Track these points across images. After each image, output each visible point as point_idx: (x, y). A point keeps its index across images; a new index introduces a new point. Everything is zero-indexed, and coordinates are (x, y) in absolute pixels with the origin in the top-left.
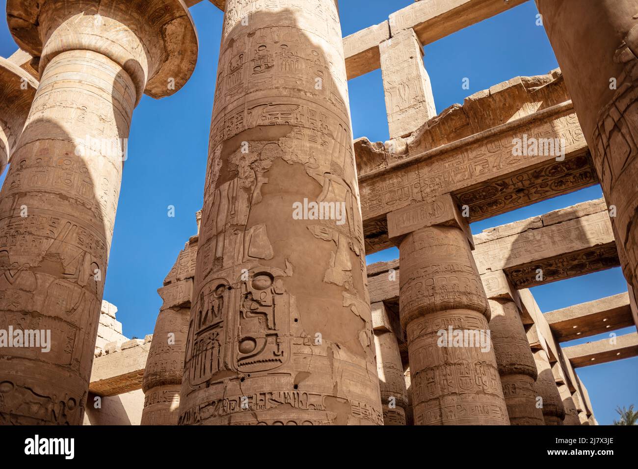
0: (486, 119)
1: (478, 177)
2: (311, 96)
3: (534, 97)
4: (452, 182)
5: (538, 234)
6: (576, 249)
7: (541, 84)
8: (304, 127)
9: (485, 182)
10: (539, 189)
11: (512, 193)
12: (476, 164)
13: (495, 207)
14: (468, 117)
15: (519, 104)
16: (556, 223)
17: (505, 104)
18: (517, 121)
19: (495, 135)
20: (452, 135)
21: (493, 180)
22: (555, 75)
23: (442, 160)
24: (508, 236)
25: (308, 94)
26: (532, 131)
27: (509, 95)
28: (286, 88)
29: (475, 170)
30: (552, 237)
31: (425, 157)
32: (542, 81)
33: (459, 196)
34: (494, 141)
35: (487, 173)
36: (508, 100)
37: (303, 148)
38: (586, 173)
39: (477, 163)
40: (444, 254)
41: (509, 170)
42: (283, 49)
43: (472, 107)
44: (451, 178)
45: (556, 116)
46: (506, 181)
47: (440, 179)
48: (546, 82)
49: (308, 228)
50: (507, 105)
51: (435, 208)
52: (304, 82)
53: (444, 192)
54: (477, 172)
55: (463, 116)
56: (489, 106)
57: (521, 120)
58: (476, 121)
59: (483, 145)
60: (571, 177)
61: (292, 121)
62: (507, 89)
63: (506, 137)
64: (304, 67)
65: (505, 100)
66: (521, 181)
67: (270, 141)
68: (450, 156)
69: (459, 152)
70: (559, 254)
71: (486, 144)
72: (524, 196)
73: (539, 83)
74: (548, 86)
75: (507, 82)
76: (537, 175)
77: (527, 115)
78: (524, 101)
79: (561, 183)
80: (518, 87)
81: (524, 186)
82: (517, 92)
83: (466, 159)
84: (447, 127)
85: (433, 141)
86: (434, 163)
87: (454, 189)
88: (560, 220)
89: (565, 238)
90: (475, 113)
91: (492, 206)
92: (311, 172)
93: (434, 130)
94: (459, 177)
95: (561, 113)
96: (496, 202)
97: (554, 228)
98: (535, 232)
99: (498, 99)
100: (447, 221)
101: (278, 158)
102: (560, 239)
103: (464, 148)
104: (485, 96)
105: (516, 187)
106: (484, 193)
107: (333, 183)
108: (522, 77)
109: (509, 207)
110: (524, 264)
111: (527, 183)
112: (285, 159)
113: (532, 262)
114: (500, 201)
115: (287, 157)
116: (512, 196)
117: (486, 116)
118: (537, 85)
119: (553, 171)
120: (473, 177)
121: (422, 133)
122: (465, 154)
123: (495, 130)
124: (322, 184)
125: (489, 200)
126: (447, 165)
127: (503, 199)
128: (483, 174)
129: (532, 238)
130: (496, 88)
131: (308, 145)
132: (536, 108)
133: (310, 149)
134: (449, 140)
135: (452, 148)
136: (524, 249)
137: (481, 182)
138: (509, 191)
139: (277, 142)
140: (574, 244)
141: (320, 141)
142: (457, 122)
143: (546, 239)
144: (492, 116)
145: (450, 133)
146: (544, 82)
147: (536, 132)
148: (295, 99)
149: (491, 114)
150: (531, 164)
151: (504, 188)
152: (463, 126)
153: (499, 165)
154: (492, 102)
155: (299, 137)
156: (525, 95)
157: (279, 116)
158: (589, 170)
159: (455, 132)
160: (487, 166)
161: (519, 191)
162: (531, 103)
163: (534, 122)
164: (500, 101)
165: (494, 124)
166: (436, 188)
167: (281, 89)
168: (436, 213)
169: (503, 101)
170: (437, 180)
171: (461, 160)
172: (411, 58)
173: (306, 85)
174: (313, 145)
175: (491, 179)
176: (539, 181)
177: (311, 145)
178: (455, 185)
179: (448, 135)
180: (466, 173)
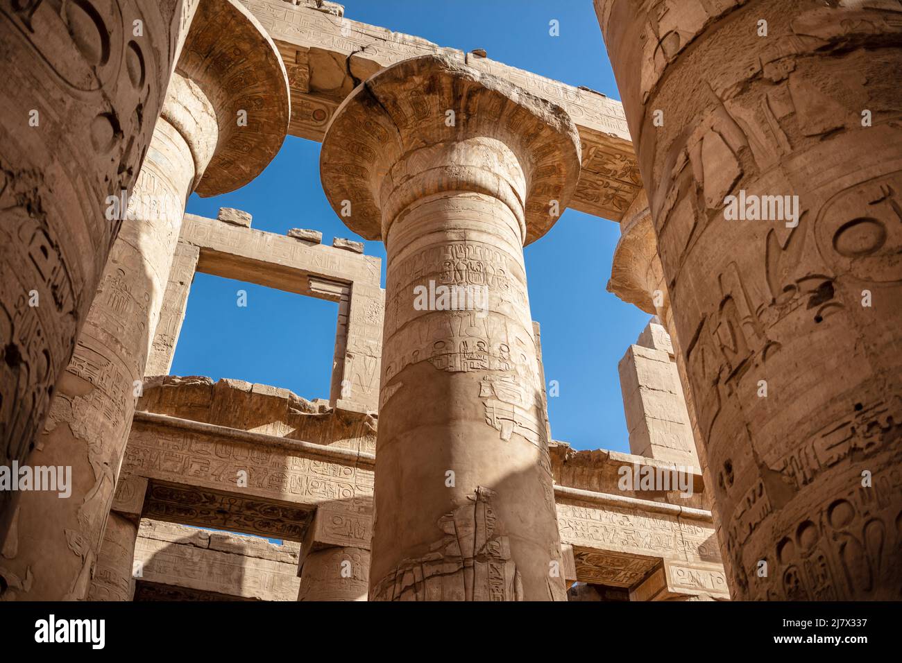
0: (230, 412)
1: (190, 477)
2: (125, 354)
3: (290, 419)
4: (158, 467)
5: (198, 555)
6: (230, 593)
7: (304, 411)
8: (105, 394)
9: (195, 487)
10: (242, 520)
11: (212, 510)
12: (195, 460)
13: (183, 515)
14: (213, 400)
15: (273, 418)
16: (223, 551)
17: (258, 409)
18: (262, 436)
19: (231, 437)
20: (184, 409)
21: (205, 490)
22: (322, 408)
23: (158, 432)
24: (163, 541)
25: (124, 350)
26: (271, 457)
27: (269, 402)
28: (105, 332)
29: (191, 466)
30: (211, 566)
31: (141, 418)
32: (307, 408)
33: (155, 486)
34: (227, 444)
35: (201, 477)
36: (264, 407)
37: (95, 422)
38: (296, 527)
39: (197, 460)
40: (108, 554)
41: (228, 487)
42: (119, 275)
43: (224, 393)
44: (158, 461)
45: (302, 454)
46: (217, 497)
47: (145, 455)
48: (310, 411)
49: (65, 532)
50: (260, 411)
51: (123, 488)
52: (125, 333)
53: (142, 474)
54: (192, 471)
55: (208, 395)
56: (242, 402)
57: (266, 437)
58: (219, 409)
59: (212, 442)
60: (281, 524)
61: (96, 380)
62: (271, 397)
63: (242, 447)
64: (131, 312)
65: (262, 405)
66: (231, 504)
67: (63, 393)
68: (170, 433)
69: (183, 435)
70: (210, 590)
71: (217, 443)
72: (221, 519)
73: (303, 408)
74: (310, 416)
75: (275, 388)
76: (250, 507)
77: (274, 435)
78: (279, 417)
79: (267, 524)
80: (282, 401)
81: (230, 510)
82: (278, 405)
83: (187, 447)
84: (183, 397)
85: (159, 402)
86: (147, 430)
87: (156, 477)
88: (229, 550)
89: (225, 574)
90: (222, 400)
91: (180, 513)
92: (92, 456)
93: (167, 390)
94: (169, 465)
95: (309, 453)
96: (187, 511)
97: (218, 555)
98: (196, 551)
99: (254, 400)
100: (129, 514)
101: (65, 422)
102: (219, 572)
103: (190, 433)
104: (245, 389)
105: (222, 507)
106: (184, 497)
107: (106, 478)
108: (291, 392)
109: (198, 521)
110: (165, 584)
111: (235, 509)
112: (72, 428)
113: (175, 586)
114: (194, 511)
115: (75, 427)
116: (209, 513)
117: (232, 410)
118: (300, 409)
119: (269, 510)
120: (184, 474)
121: (151, 386)
122: (189, 440)
123: (235, 433)
124: (97, 478)
125: (182, 505)
126: (161, 442)
127: (198, 511)
128: (198, 476)
129: (188, 556)
130: (261, 389)
131: (101, 420)
132: (287, 433)
133: (102, 426)
134: (177, 414)
135: (178, 425)
136: (173, 565)
137: (191, 486)
138: (211, 507)
139: (70, 399)
140: (230, 586)
141: (113, 419)
142: (198, 398)
143: (204, 565)
144: (238, 413)
145: (183, 405)
146: (309, 410)
147: (274, 460)
148: (109, 351)
149: (238, 410)
150: (253, 494)
151: (207, 502)
152: (201, 406)
153: (219, 476)
154: (247, 400)
155: (97, 404)
156: (283, 412)
157: (85, 365)
158: (302, 526)
159: (190, 407)
160: (206, 469)
161: (221, 512)
162: (285, 424)
163: (278, 448)
164: (256, 403)
165: (235, 424)
166: (135, 464)
167: (99, 330)
168: (121, 495)
169: (259, 405)
170: (141, 454)
171: (180, 445)
172: (182, 283)
173: (126, 338)
174: (106, 421)
175: (203, 488)
176: (249, 513)
177: (105, 421)
178: (160, 472)
179: (180, 406)
180: (179, 465)
